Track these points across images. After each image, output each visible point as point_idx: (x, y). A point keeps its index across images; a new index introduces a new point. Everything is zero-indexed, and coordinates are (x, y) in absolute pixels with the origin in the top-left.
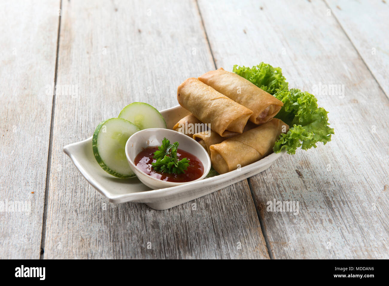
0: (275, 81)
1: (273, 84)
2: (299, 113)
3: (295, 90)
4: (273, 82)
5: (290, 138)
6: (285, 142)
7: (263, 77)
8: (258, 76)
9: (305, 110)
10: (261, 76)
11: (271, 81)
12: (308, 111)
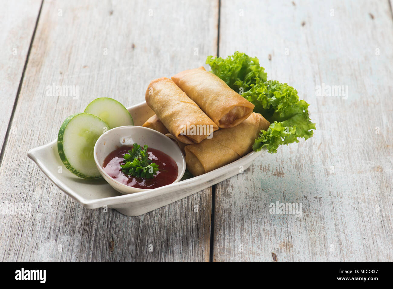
0: (251, 73)
1: (249, 76)
2: (280, 108)
3: (272, 82)
4: (250, 75)
5: (271, 135)
6: (266, 140)
7: (239, 69)
8: (234, 68)
9: (285, 104)
10: (237, 67)
11: (248, 73)
12: (289, 105)
